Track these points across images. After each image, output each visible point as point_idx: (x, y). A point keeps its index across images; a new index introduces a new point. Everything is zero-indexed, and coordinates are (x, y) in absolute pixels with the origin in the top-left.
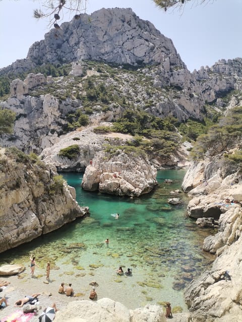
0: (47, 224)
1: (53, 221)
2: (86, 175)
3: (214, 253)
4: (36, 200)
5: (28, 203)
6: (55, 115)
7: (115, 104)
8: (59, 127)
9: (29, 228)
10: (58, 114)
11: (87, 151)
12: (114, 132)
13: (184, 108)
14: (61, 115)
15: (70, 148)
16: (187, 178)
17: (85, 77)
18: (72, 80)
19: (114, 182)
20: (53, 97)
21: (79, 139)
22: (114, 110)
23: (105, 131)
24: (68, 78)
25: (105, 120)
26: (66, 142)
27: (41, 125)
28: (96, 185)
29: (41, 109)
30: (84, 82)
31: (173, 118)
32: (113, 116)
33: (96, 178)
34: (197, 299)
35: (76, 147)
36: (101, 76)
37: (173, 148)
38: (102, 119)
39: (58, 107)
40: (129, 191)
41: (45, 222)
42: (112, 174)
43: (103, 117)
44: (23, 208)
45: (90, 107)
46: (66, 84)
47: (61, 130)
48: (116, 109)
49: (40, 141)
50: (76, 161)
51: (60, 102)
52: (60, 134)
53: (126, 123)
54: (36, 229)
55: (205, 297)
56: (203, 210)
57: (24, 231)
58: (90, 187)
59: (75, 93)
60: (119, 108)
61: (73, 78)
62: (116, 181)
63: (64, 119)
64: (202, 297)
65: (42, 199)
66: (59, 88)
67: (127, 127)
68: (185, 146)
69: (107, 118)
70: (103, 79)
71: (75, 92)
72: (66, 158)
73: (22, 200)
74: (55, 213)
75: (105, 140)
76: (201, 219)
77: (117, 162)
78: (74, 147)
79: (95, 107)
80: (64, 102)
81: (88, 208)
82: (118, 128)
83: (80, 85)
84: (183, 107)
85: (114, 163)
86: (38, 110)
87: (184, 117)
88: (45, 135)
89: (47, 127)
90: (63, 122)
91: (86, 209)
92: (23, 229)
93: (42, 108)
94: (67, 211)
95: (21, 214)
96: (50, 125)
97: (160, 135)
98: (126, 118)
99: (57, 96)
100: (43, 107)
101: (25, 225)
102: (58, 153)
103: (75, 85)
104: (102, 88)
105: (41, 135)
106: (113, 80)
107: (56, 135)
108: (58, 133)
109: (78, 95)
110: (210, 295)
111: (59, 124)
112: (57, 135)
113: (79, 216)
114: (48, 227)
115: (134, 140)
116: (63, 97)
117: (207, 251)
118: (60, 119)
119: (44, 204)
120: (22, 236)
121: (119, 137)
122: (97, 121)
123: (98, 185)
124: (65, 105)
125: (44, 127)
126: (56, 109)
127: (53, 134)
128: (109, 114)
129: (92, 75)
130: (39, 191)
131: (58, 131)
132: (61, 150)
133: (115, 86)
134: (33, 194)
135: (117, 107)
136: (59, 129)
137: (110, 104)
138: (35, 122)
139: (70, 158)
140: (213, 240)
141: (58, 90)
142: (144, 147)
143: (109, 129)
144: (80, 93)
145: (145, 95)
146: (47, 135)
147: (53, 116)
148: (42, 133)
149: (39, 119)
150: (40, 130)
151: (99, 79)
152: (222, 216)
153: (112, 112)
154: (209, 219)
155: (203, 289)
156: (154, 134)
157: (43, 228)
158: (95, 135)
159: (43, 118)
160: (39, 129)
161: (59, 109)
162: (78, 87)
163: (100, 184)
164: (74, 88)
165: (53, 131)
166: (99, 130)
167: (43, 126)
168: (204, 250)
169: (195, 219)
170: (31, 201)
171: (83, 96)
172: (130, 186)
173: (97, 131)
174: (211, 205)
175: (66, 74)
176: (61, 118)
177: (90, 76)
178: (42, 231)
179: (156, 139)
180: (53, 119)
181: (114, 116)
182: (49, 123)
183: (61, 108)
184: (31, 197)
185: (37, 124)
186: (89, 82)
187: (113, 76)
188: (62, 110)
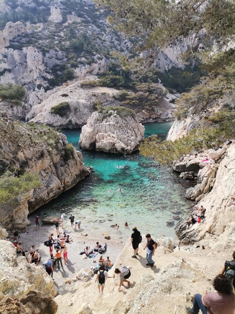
0: (66, 184)
1: (70, 181)
2: (83, 135)
3: (194, 200)
4: (55, 165)
5: (50, 169)
6: (40, 70)
7: (99, 56)
8: (45, 81)
9: (55, 188)
10: (42, 68)
11: (77, 108)
12: (101, 86)
13: (167, 57)
14: (46, 69)
15: (61, 106)
16: (171, 134)
17: (66, 24)
18: (53, 28)
19: (110, 142)
20: (36, 49)
21: (67, 96)
22: (99, 63)
23: (92, 86)
24: (48, 25)
25: (90, 72)
26: (55, 98)
27: (27, 81)
28: (93, 144)
29: (25, 63)
30: (65, 30)
31: (157, 69)
32: (97, 69)
33: (92, 138)
34: (184, 232)
35: (66, 105)
36: (83, 22)
37: (157, 100)
38: (87, 73)
39: (42, 61)
40: (123, 149)
41: (64, 182)
42: (106, 134)
43: (88, 70)
44: (47, 173)
45: (75, 59)
46: (46, 32)
47: (47, 84)
48: (100, 61)
49: (28, 97)
50: (67, 118)
51: (44, 55)
52: (46, 89)
53: (111, 76)
54: (59, 189)
55: (189, 230)
56: (185, 166)
57: (52, 190)
58: (87, 146)
59: (57, 44)
60: (104, 60)
61: (54, 26)
62: (111, 141)
63: (49, 73)
64: (187, 231)
65: (60, 164)
66: (41, 38)
67: (113, 80)
68: (168, 99)
69: (92, 71)
70: (84, 26)
71: (58, 42)
72: (58, 116)
73: (46, 167)
74: (70, 174)
75: (93, 95)
76: (184, 173)
77: (110, 123)
78: (64, 105)
79: (79, 59)
80: (47, 55)
81: (92, 167)
82: (104, 83)
83: (62, 34)
84: (166, 55)
85: (108, 123)
86: (22, 64)
87: (166, 67)
88: (32, 91)
89: (33, 82)
90: (49, 77)
91: (91, 168)
92: (51, 189)
93: (27, 62)
94: (77, 172)
95: (47, 178)
96: (36, 80)
97: (145, 89)
98: (111, 72)
99: (40, 48)
100: (27, 60)
101: (51, 186)
102: (50, 111)
103: (56, 34)
104: (85, 37)
105: (27, 90)
106: (95, 27)
107: (42, 90)
108: (44, 88)
109: (61, 46)
110: (192, 229)
111: (45, 79)
112: (44, 90)
113: (86, 174)
114: (67, 186)
115: (120, 94)
116: (46, 49)
117: (189, 199)
118: (45, 73)
119: (62, 168)
120: (51, 195)
121: (106, 92)
122: (83, 75)
123: (95, 145)
124: (49, 57)
125: (30, 83)
126: (40, 63)
127: (40, 89)
128: (94, 67)
129: (73, 21)
130: (57, 159)
131: (45, 86)
132: (52, 108)
133: (98, 34)
134: (53, 161)
135: (102, 59)
136: (45, 84)
137: (95, 56)
138: (21, 78)
139: (61, 115)
140: (194, 191)
141: (40, 41)
142: (130, 102)
143: (95, 83)
144: (63, 43)
145: (129, 44)
146: (34, 90)
147: (38, 70)
148: (29, 89)
149: (25, 74)
150: (27, 86)
151: (80, 26)
152: (200, 171)
153: (97, 64)
154: (190, 172)
155: (187, 225)
156: (139, 87)
157: (64, 187)
158: (82, 90)
159: (29, 73)
160: (25, 84)
161: (43, 62)
162: (60, 36)
163: (96, 144)
164: (56, 38)
165: (39, 87)
166: (86, 85)
167: (29, 81)
168: (187, 198)
169: (179, 173)
170: (52, 167)
171: (67, 47)
172: (123, 145)
173: (83, 86)
174: (192, 162)
175: (45, 21)
176: (47, 72)
177: (70, 22)
178: (63, 190)
179: (141, 93)
180: (38, 73)
181: (99, 69)
182: (35, 78)
183: (45, 61)
184: (52, 164)
185: (23, 80)
186: (72, 30)
187: (94, 22)
188: (46, 63)
